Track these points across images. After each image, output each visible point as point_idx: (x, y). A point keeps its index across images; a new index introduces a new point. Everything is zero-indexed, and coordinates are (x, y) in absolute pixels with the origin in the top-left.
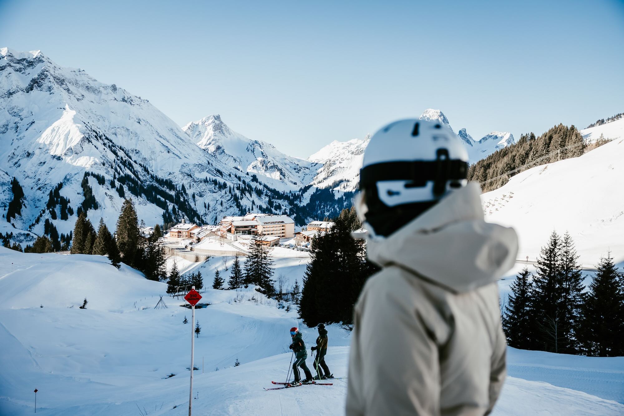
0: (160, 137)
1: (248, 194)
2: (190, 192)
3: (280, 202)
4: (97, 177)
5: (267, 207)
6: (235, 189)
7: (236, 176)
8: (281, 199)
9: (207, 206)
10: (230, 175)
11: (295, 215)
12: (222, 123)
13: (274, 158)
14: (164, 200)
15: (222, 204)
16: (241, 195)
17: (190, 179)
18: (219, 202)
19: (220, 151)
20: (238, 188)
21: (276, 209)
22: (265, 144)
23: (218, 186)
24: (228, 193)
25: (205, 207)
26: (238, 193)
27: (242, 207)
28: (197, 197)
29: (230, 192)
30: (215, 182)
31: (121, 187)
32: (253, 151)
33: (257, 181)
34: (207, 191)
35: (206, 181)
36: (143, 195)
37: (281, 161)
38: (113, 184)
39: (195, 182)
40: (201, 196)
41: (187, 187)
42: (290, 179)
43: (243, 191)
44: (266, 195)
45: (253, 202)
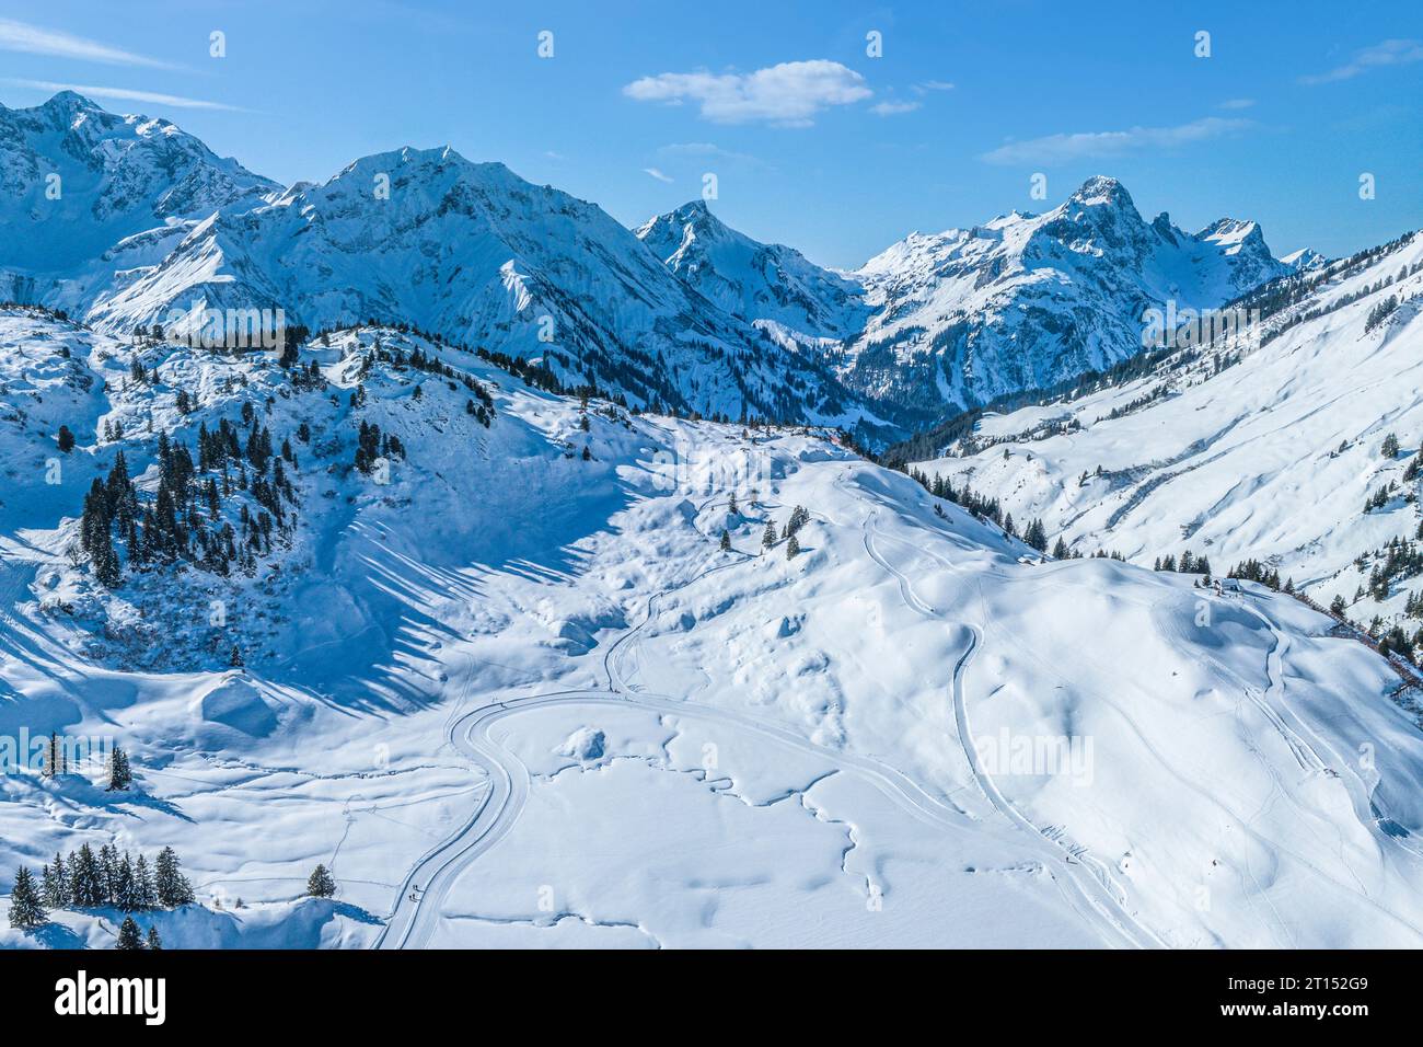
0: (621, 270)
1: (754, 366)
2: (670, 362)
3: (804, 374)
4: (559, 357)
5: (784, 386)
6: (736, 359)
7: (736, 330)
8: (805, 370)
9: (695, 386)
10: (727, 330)
11: (827, 397)
12: (708, 214)
13: (798, 278)
14: (642, 385)
15: (716, 382)
16: (746, 367)
17: (669, 342)
18: (712, 379)
19: (706, 270)
20: (741, 357)
21: (797, 389)
22: (783, 251)
23: (710, 354)
24: (726, 364)
25: (693, 386)
26: (739, 364)
27: (746, 387)
28: (680, 371)
29: (729, 364)
30: (706, 347)
31: (590, 371)
32: (762, 269)
33: (769, 339)
34: (695, 361)
35: (692, 345)
36: (616, 380)
37: (811, 283)
38: (579, 368)
39: (676, 346)
40: (685, 369)
41: (665, 354)
42: (826, 320)
43: (747, 360)
44: (783, 363)
45: (763, 379)
